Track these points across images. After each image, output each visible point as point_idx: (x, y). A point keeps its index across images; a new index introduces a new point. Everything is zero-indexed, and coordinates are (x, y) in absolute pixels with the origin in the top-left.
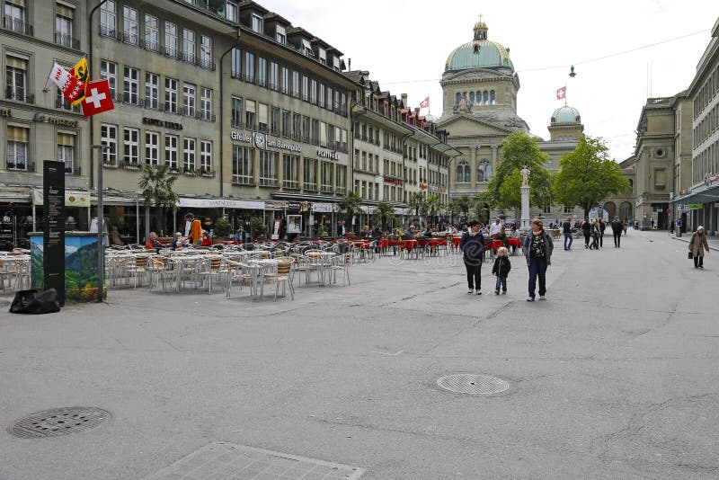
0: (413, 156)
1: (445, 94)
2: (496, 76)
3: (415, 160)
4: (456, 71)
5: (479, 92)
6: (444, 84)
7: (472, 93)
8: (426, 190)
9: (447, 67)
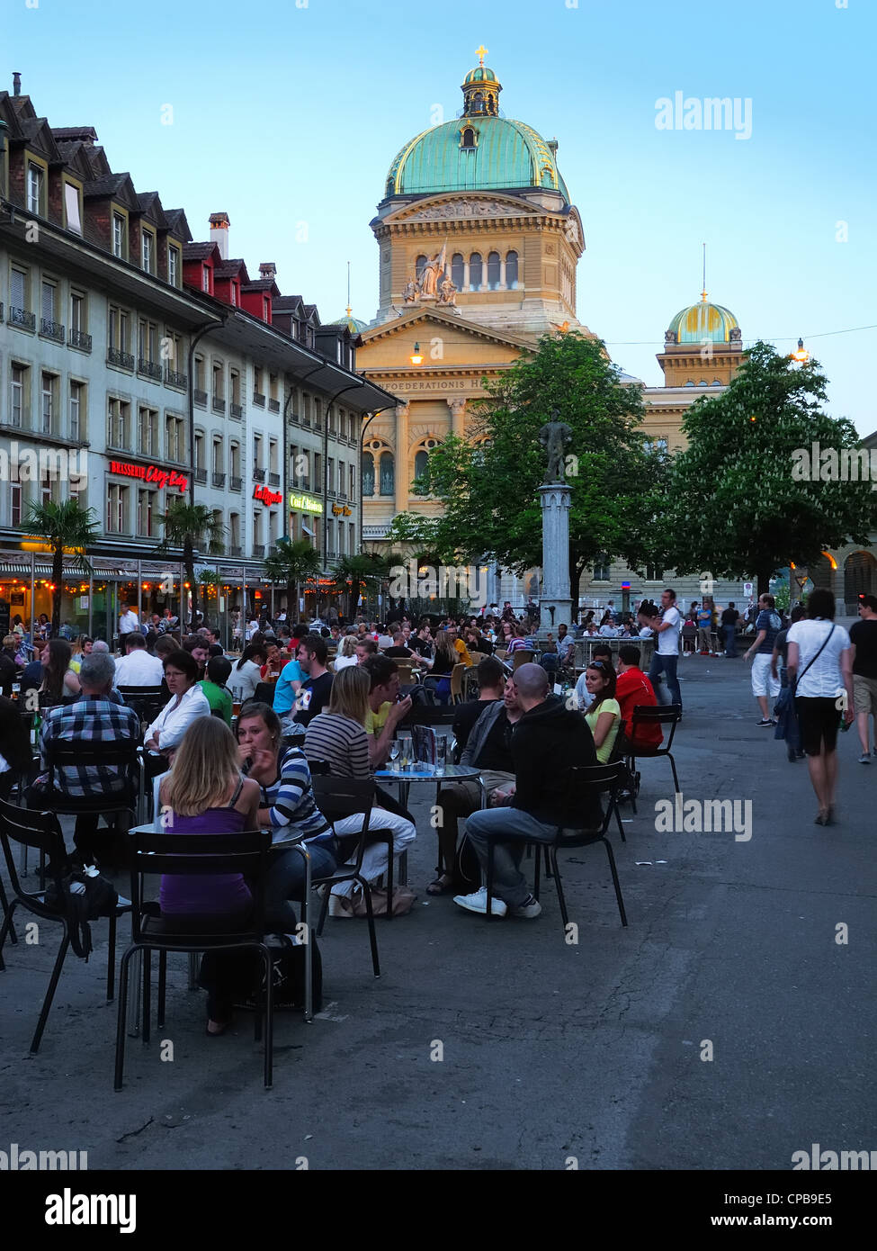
0: (227, 398)
1: (385, 258)
2: (524, 214)
3: (237, 412)
4: (416, 197)
5: (475, 255)
6: (382, 231)
7: (457, 256)
8: (279, 508)
9: (391, 186)
